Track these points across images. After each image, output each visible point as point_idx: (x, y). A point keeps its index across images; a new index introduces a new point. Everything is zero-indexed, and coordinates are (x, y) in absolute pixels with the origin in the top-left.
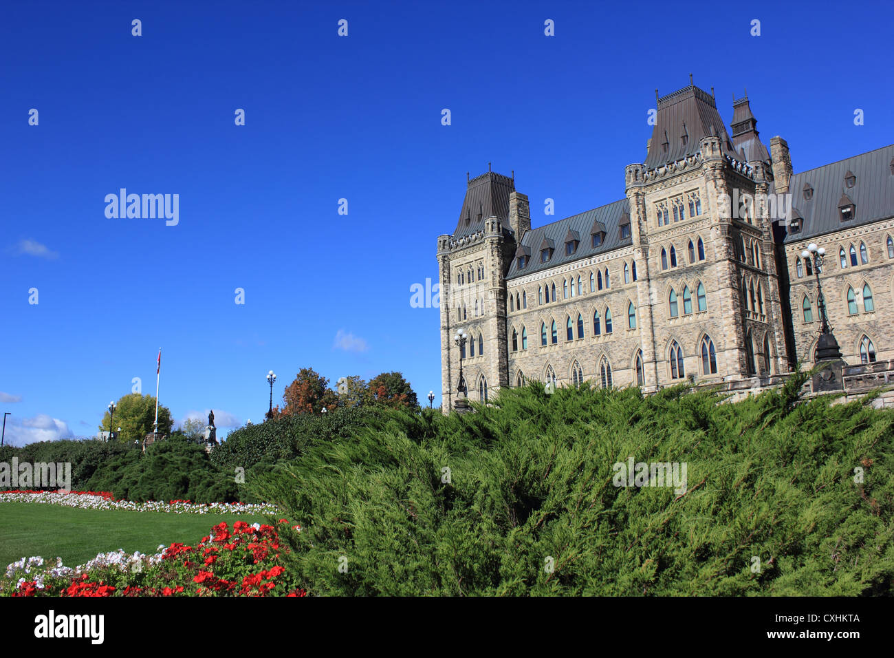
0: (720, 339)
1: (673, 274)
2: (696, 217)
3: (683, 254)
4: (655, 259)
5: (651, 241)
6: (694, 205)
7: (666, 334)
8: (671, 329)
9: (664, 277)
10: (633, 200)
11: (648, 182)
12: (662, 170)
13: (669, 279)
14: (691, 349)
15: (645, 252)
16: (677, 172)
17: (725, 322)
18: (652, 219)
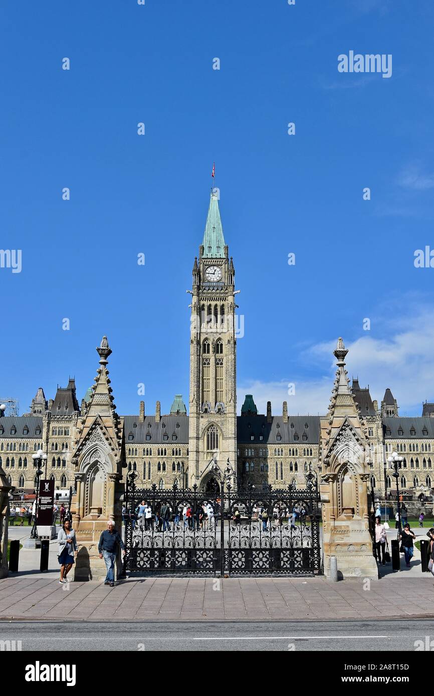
0: (69, 477)
1: (56, 453)
2: (67, 436)
3: (60, 446)
4: (50, 446)
5: (50, 440)
6: (66, 433)
7: (50, 472)
8: (53, 471)
9: (53, 453)
10: (45, 424)
11: (52, 419)
12: (58, 417)
13: (55, 454)
14: (59, 478)
15: (47, 442)
16: (63, 419)
17: (72, 472)
18: (51, 432)
